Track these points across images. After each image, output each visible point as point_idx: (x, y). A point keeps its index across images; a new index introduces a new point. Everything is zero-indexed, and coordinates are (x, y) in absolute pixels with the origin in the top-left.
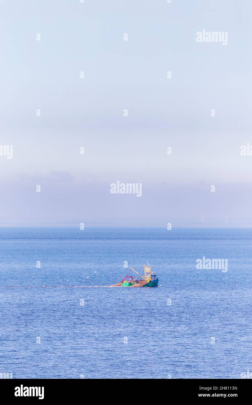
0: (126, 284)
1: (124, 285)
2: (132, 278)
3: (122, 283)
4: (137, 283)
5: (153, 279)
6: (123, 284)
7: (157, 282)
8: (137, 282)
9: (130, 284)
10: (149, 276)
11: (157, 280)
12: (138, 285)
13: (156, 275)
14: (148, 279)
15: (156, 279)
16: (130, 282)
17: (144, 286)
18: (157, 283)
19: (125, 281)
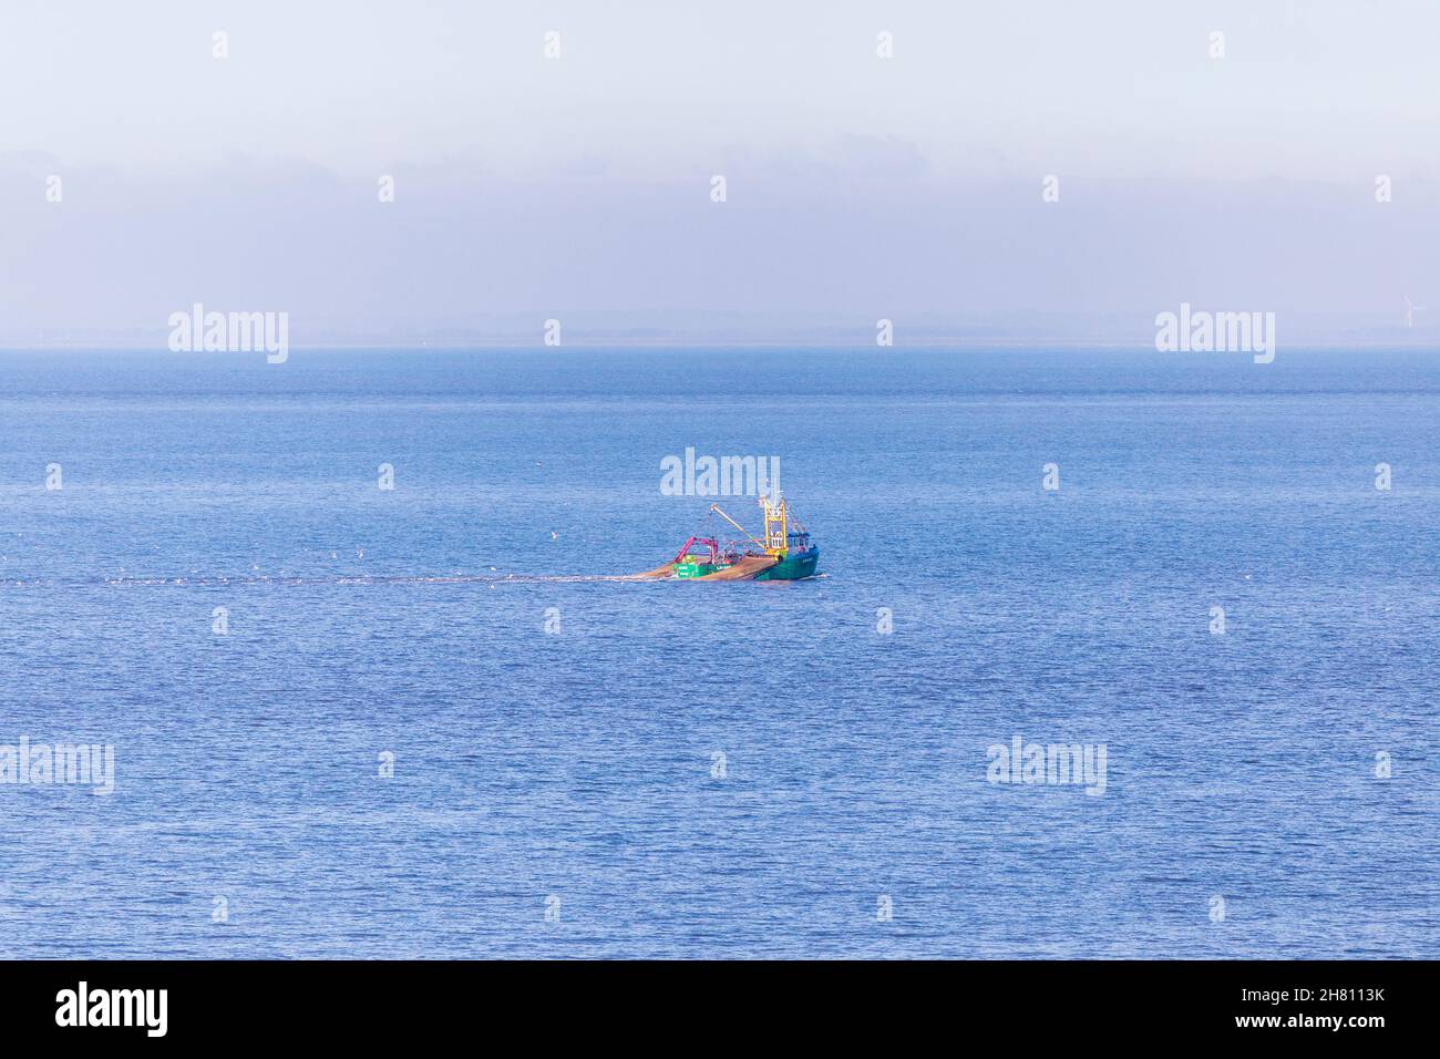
0: (688, 569)
1: (684, 571)
2: (716, 546)
3: (676, 565)
4: (732, 563)
5: (797, 550)
6: (681, 568)
7: (810, 559)
8: (733, 559)
9: (707, 568)
10: (782, 537)
11: (813, 555)
12: (735, 571)
13: (807, 535)
14: (776, 547)
15: (807, 551)
16: (706, 559)
17: (756, 576)
18: (813, 564)
19: (689, 557)
